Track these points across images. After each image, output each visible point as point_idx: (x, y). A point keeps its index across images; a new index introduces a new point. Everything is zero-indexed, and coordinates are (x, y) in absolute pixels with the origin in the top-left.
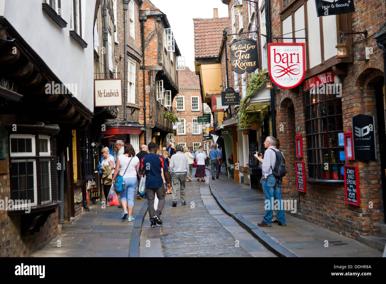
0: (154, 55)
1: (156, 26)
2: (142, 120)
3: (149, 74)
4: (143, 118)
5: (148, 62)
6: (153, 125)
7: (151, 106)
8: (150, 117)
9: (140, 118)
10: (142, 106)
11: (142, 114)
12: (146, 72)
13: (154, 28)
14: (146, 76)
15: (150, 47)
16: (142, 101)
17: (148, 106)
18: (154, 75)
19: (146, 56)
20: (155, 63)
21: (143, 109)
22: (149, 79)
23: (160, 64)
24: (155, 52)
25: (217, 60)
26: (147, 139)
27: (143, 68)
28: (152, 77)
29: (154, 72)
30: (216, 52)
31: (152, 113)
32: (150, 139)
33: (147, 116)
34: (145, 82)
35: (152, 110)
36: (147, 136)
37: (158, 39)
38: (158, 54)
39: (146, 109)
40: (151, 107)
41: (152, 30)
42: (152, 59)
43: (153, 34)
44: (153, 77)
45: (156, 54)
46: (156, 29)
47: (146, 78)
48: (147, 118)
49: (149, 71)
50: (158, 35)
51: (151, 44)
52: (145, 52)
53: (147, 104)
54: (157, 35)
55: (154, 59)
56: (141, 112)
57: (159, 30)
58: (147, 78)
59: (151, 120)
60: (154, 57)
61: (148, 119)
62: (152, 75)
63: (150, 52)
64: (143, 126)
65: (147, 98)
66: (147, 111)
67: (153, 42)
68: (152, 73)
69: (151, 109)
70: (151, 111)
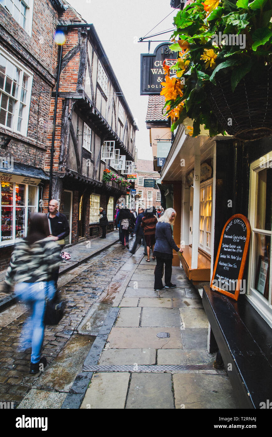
0: (73, 79)
1: (79, 41)
2: (48, 165)
3: (63, 104)
4: (49, 163)
5: (64, 87)
6: (63, 174)
7: (62, 147)
8: (60, 163)
9: (46, 163)
10: (49, 147)
11: (49, 158)
12: (60, 100)
13: (77, 44)
14: (60, 105)
15: (68, 68)
16: (50, 140)
17: (58, 147)
18: (70, 105)
19: (62, 80)
20: (73, 90)
21: (51, 151)
22: (64, 110)
23: (81, 91)
24: (75, 75)
25: (167, 124)
26: (53, 193)
27: (55, 95)
28: (67, 107)
29: (70, 101)
30: (166, 117)
31: (63, 157)
32: (58, 193)
33: (55, 161)
34: (57, 114)
35: (64, 153)
36: (53, 189)
37: (81, 58)
38: (79, 78)
39: (54, 151)
40: (62, 149)
41: (74, 46)
42: (70, 84)
43: (75, 51)
44: (69, 107)
45: (77, 77)
46: (79, 45)
47: (58, 108)
48: (56, 163)
49: (64, 99)
50: (81, 53)
51: (70, 64)
52: (62, 74)
53: (57, 143)
54: (79, 53)
55: (73, 83)
56: (48, 155)
57: (83, 46)
58: (60, 108)
59: (60, 167)
60: (73, 81)
61: (56, 165)
62: (68, 105)
63: (69, 74)
64: (49, 174)
65: (58, 135)
66: (56, 154)
67: (73, 62)
68: (68, 102)
69: (62, 152)
70: (62, 154)
